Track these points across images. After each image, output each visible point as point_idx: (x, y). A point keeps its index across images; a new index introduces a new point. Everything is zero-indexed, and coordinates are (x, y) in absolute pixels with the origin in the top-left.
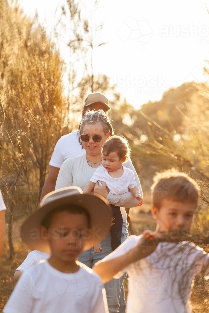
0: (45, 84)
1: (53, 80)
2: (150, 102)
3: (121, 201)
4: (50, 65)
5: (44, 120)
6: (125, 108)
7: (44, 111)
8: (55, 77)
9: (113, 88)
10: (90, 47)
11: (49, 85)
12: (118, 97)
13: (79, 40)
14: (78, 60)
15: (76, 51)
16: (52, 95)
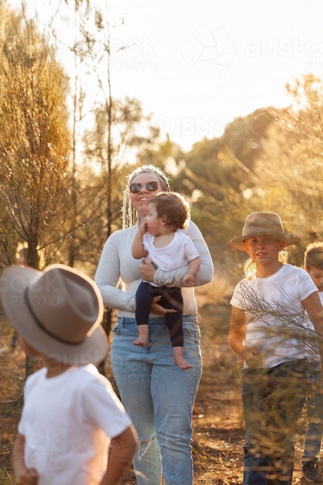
0: (33, 110)
1: (45, 104)
2: (205, 139)
3: (176, 279)
4: (42, 80)
5: (33, 166)
6: (167, 148)
7: (33, 152)
8: (49, 98)
9: (148, 118)
10: (106, 52)
11: (40, 112)
12: (156, 132)
13: (88, 40)
14: (88, 73)
15: (86, 59)
16: (45, 126)
